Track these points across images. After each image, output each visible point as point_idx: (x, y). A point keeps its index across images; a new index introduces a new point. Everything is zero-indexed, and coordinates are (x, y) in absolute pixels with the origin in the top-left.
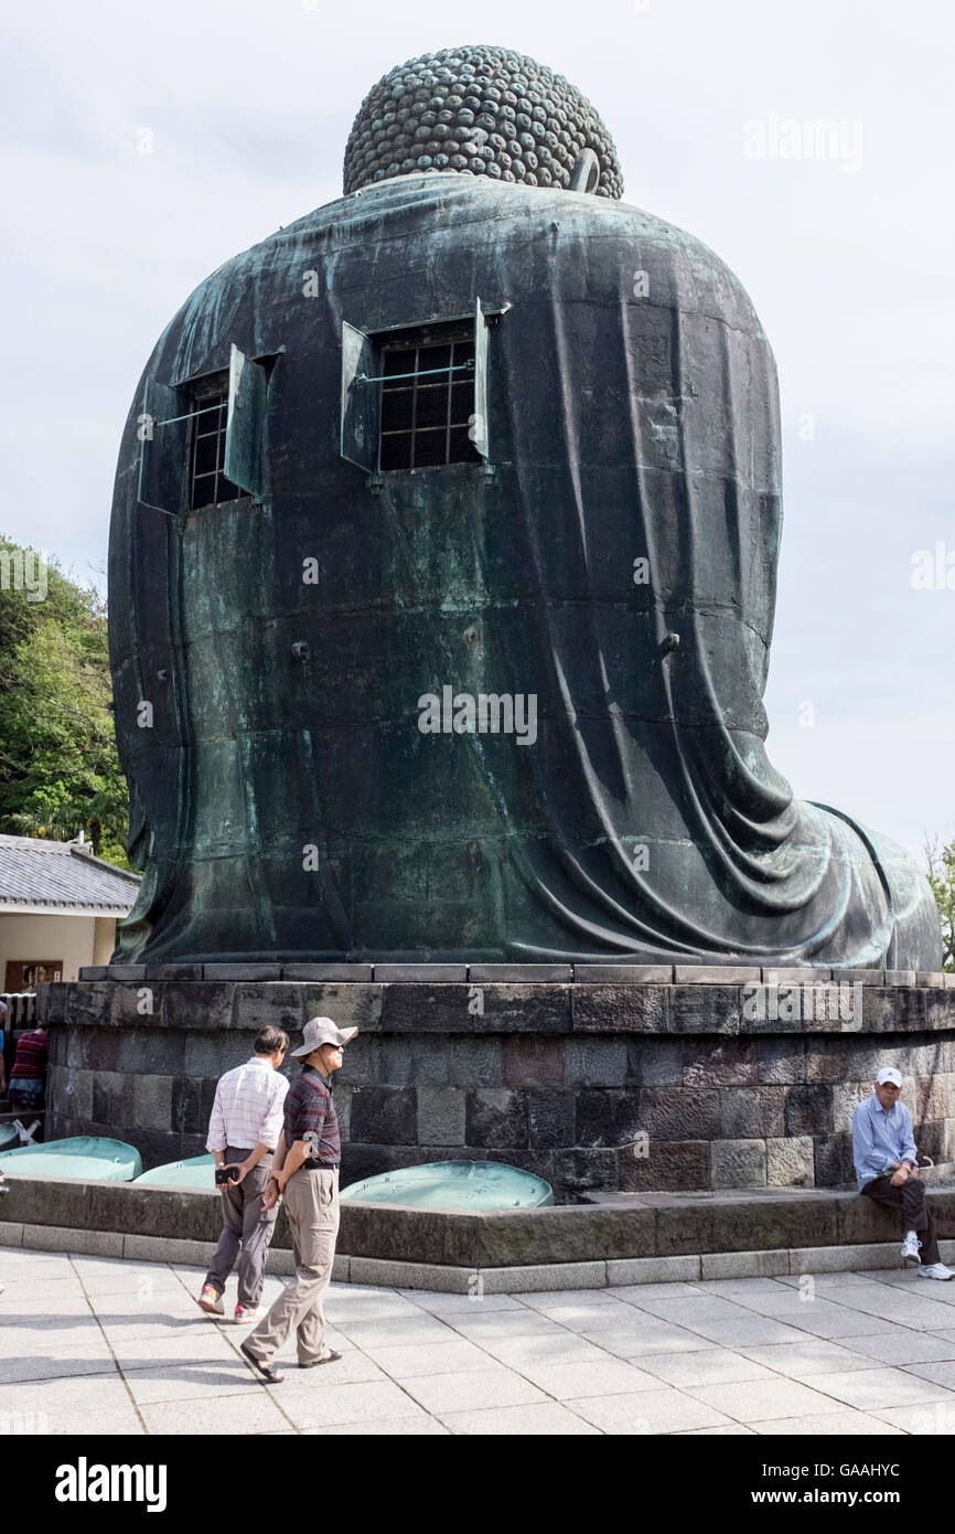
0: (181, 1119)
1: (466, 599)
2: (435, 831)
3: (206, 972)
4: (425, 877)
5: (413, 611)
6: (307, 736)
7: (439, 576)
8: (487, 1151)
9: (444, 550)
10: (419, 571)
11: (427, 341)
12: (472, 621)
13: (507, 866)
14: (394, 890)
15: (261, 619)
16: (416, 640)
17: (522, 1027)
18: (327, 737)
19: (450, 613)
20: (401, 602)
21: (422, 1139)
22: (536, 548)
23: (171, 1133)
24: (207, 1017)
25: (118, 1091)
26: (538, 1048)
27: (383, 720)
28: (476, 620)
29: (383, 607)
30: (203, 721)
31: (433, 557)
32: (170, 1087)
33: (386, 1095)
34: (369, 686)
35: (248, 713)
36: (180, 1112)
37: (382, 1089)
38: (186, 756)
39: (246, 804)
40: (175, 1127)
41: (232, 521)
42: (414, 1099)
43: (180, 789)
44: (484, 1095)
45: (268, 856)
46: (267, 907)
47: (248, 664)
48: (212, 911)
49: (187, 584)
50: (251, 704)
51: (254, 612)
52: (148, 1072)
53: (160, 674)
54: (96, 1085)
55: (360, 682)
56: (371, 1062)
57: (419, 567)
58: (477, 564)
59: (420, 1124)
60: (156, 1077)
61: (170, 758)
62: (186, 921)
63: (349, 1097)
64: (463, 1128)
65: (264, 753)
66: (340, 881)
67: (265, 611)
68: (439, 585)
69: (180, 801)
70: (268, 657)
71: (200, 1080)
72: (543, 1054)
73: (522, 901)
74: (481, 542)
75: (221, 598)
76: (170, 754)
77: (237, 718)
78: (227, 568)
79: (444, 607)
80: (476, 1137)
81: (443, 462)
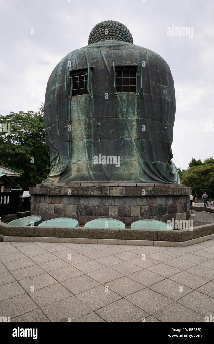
0: (79, 213)
1: (133, 117)
2: (126, 159)
3: (81, 185)
4: (124, 167)
5: (122, 119)
6: (100, 140)
7: (128, 113)
8: (144, 217)
9: (129, 108)
10: (124, 111)
11: (125, 69)
12: (134, 121)
13: (139, 166)
14: (118, 170)
15: (90, 118)
16: (123, 124)
17: (151, 195)
18: (104, 141)
19: (130, 120)
20: (120, 117)
21: (132, 215)
22: (146, 109)
23: (76, 216)
24: (87, 193)
25: (61, 208)
26: (152, 198)
27: (116, 138)
28: (135, 121)
29: (117, 117)
30: (74, 137)
31: (127, 109)
32: (76, 207)
33: (125, 207)
34: (113, 132)
35: (86, 135)
36: (78, 212)
37: (124, 206)
38: (70, 143)
39: (86, 153)
40: (77, 215)
41: (83, 99)
42: (130, 208)
43: (69, 150)
44: (143, 207)
45: (91, 163)
46: (91, 172)
47: (86, 126)
48: (77, 173)
49: (72, 110)
50: (87, 134)
51: (88, 116)
52: (70, 204)
53: (65, 127)
54: (55, 207)
55: (111, 131)
56: (122, 201)
57: (124, 110)
58: (136, 111)
59: (132, 213)
60: (72, 205)
61: (66, 144)
62: (71, 175)
63: (117, 208)
64: (139, 213)
65: (89, 143)
66: (107, 168)
67: (91, 116)
68: (128, 114)
69: (69, 152)
70: (91, 125)
71: (83, 205)
72: (153, 199)
73: (142, 172)
74: (137, 107)
75: (81, 113)
76: (66, 143)
77: (83, 137)
78: (82, 107)
79: (128, 118)
80: (142, 214)
81: (128, 92)
